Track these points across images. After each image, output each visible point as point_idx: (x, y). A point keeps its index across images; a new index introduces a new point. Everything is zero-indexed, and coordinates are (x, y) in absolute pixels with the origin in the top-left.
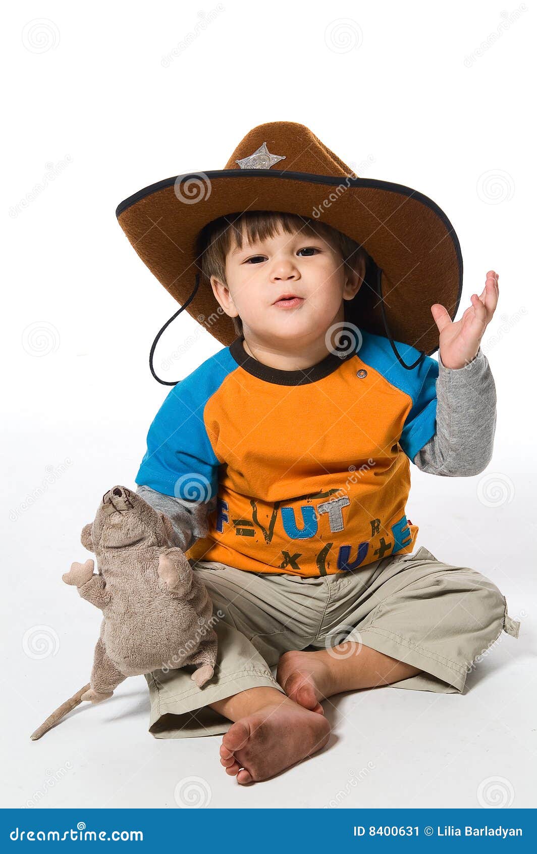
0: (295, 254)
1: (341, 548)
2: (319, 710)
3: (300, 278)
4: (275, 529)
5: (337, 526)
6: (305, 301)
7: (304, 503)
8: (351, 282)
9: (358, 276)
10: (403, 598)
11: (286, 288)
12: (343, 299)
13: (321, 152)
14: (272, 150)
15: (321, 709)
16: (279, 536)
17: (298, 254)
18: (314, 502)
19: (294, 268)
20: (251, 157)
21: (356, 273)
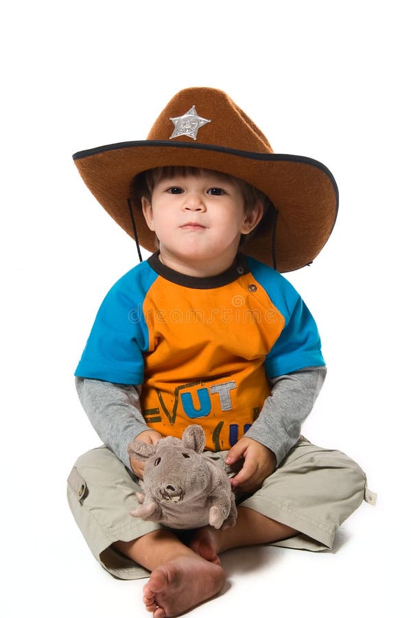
0: (205, 192)
1: (231, 425)
2: (216, 562)
3: (205, 211)
4: (178, 411)
5: (226, 406)
6: (207, 229)
7: (199, 386)
8: (249, 220)
9: (257, 217)
10: (284, 472)
11: (193, 217)
12: (240, 232)
13: (237, 116)
14: (200, 113)
15: (218, 560)
16: (180, 416)
17: (208, 192)
18: (207, 385)
19: (202, 203)
20: (183, 117)
21: (255, 214)
